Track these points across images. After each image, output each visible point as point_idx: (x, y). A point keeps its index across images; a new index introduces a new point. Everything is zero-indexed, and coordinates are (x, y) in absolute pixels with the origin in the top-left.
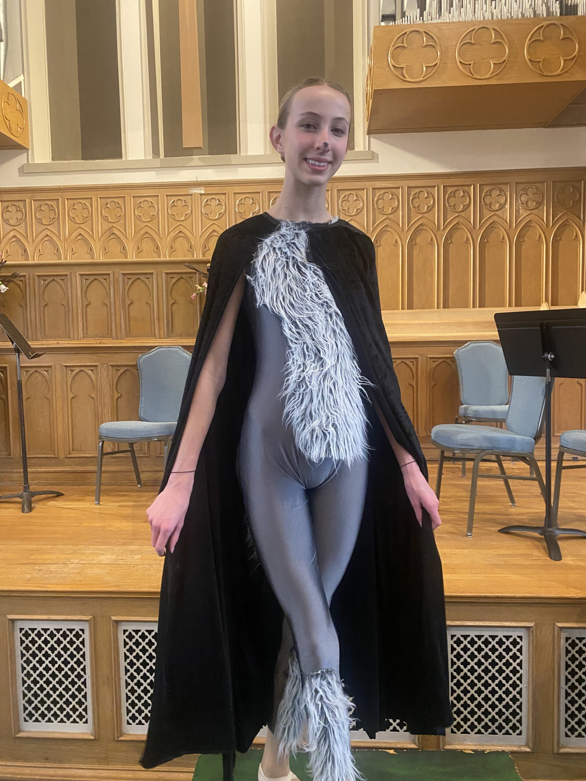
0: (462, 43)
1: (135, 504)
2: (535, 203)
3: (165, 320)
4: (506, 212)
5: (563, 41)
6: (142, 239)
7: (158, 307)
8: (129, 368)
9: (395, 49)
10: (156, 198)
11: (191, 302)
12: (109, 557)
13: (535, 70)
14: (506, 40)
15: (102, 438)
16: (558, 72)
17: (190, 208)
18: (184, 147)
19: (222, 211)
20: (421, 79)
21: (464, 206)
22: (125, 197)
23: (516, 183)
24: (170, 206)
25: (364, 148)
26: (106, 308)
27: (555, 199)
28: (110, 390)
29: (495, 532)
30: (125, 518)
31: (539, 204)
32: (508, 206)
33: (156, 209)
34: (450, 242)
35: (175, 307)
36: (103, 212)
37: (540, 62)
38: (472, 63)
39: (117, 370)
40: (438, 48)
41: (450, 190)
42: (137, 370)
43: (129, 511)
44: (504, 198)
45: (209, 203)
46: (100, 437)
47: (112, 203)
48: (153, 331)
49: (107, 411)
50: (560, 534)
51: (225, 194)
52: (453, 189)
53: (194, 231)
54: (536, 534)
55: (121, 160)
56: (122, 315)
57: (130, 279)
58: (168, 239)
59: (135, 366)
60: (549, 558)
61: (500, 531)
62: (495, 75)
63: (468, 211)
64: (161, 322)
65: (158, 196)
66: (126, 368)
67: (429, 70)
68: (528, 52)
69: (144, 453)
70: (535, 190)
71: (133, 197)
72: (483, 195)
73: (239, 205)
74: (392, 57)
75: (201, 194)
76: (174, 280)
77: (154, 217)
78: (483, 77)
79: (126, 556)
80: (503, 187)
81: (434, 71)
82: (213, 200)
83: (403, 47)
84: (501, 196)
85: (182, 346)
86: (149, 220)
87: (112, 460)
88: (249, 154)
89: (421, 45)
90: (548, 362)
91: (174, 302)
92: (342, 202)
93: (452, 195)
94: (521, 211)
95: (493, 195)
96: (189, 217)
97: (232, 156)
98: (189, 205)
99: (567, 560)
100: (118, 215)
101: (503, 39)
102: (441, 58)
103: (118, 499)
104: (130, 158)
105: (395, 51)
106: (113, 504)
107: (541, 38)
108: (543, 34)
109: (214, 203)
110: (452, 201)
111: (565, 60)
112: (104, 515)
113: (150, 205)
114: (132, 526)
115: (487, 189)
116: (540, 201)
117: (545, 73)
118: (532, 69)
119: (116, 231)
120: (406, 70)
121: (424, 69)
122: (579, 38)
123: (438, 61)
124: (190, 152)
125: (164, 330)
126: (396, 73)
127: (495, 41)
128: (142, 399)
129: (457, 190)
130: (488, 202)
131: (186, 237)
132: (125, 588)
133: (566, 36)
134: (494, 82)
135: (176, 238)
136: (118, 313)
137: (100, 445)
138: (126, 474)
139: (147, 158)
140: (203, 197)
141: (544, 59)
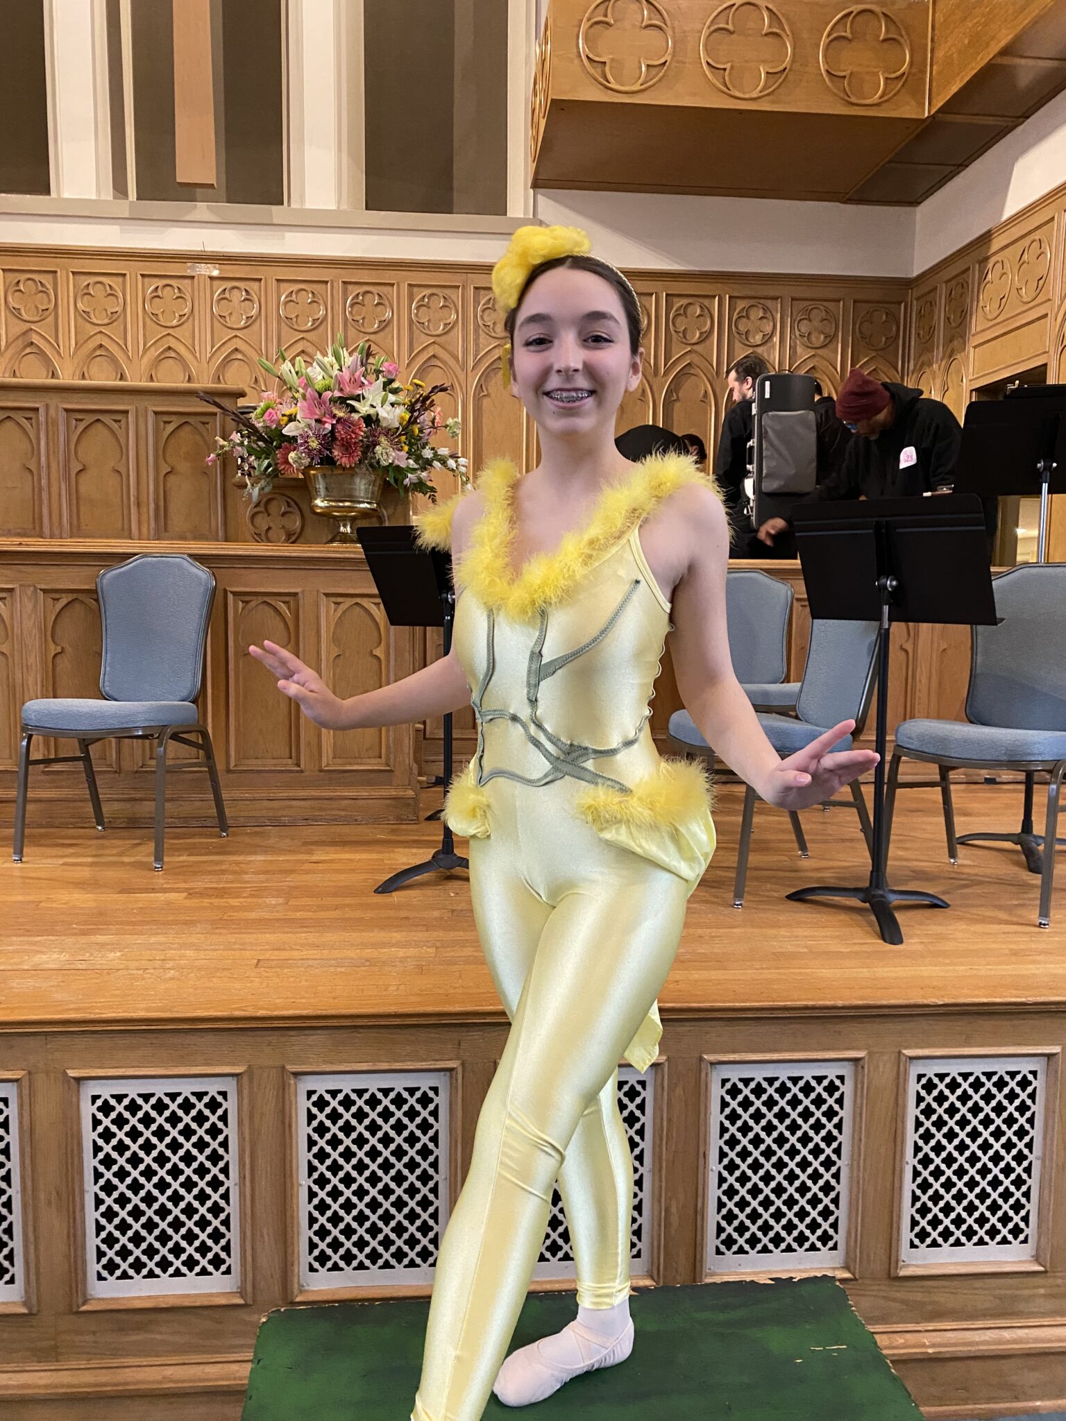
0: (712, 28)
1: (95, 860)
2: (822, 337)
3: (152, 506)
4: (774, 349)
5: (886, 45)
6: (92, 357)
7: (138, 479)
8: (80, 596)
9: (591, 26)
10: (120, 279)
11: (205, 472)
12: (55, 956)
13: (835, 91)
14: (788, 33)
15: (28, 731)
16: (876, 99)
17: (189, 304)
18: (178, 180)
19: (254, 312)
20: (637, 87)
21: (701, 333)
22: (56, 272)
23: (793, 299)
24: (148, 297)
25: (526, 212)
26: (30, 477)
27: (857, 331)
28: (40, 638)
29: (781, 899)
30: (80, 885)
31: (830, 339)
32: (776, 339)
33: (121, 301)
34: (675, 398)
35: (172, 479)
36: (10, 299)
37: (845, 77)
38: (728, 66)
39: (54, 599)
40: (669, 32)
41: (678, 303)
42: (97, 600)
43: (86, 873)
44: (771, 324)
45: (227, 295)
46: (25, 728)
47: (29, 282)
48: (126, 526)
49: (34, 678)
50: (895, 900)
51: (260, 280)
52: (684, 301)
53: (197, 348)
54: (855, 902)
55: (48, 197)
56: (63, 492)
57: (82, 420)
58: (145, 360)
59: (93, 593)
60: (881, 942)
61: (789, 897)
62: (768, 95)
63: (708, 343)
64: (144, 509)
65: (124, 275)
66: (75, 596)
67: (654, 71)
68: (825, 56)
69: (110, 766)
70: (824, 313)
71: (73, 273)
72: (735, 317)
73: (286, 303)
74: (586, 40)
75: (211, 278)
76: (170, 428)
77: (115, 316)
78: (747, 96)
79: (92, 955)
80: (769, 303)
81: (661, 74)
82: (236, 290)
83: (607, 23)
84: (765, 320)
85: (191, 556)
86: (106, 321)
87: (44, 777)
88: (308, 206)
89: (638, 24)
90: (886, 592)
91: (169, 470)
92: (483, 311)
93: (682, 312)
94: (799, 350)
95: (752, 317)
96: (188, 318)
97: (274, 208)
98: (188, 297)
99: (912, 943)
100: (41, 307)
101: (784, 30)
102: (674, 52)
103: (60, 851)
104: (66, 195)
105: (592, 29)
106: (49, 861)
107: (848, 34)
108: (851, 27)
109: (237, 297)
110: (682, 324)
111: (886, 79)
112: (36, 881)
113: (109, 292)
114: (95, 900)
115: (743, 306)
116: (832, 334)
117: (854, 100)
118: (830, 90)
119: (35, 339)
120: (611, 68)
121: (644, 69)
122: (911, 42)
123: (668, 57)
124: (189, 192)
125: (149, 525)
126: (592, 71)
127: (771, 30)
128: (107, 658)
129: (690, 304)
130: (742, 328)
131: (180, 359)
132: (95, 1014)
133: (890, 36)
134: (765, 106)
135: (159, 360)
136: (54, 489)
137: (24, 743)
138: (71, 804)
139: (103, 197)
140: (216, 283)
141: (851, 73)
